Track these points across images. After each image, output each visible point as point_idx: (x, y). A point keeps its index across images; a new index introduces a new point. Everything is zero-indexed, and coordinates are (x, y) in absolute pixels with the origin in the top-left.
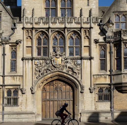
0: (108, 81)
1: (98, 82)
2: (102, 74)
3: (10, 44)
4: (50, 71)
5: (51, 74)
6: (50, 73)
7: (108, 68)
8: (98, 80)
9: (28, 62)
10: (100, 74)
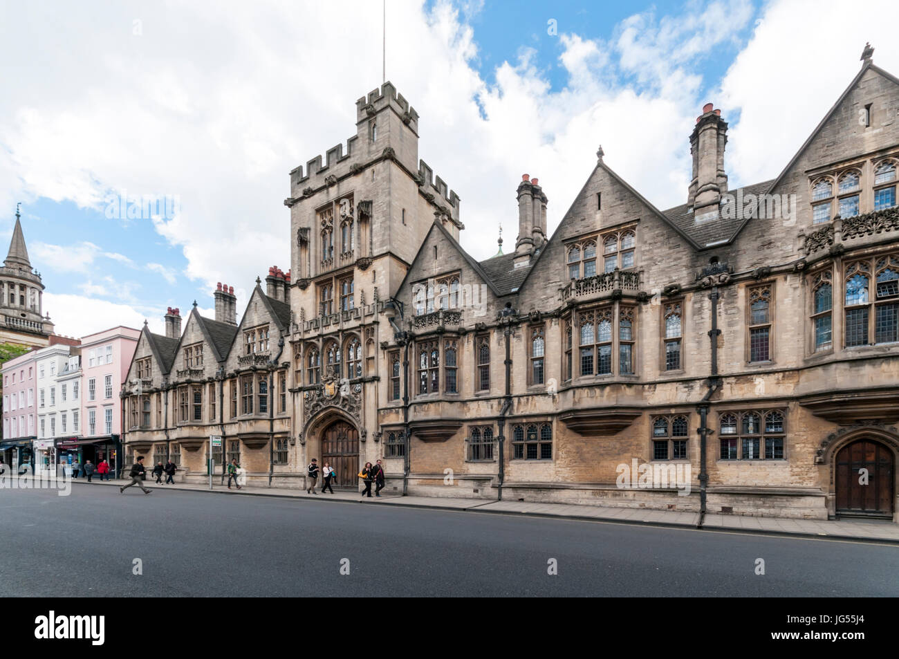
0: (401, 421)
1: (386, 423)
2: (391, 406)
3: (279, 371)
4: (321, 406)
5: (324, 413)
6: (322, 411)
7: (402, 394)
8: (386, 418)
9: (297, 395)
10: (389, 407)
